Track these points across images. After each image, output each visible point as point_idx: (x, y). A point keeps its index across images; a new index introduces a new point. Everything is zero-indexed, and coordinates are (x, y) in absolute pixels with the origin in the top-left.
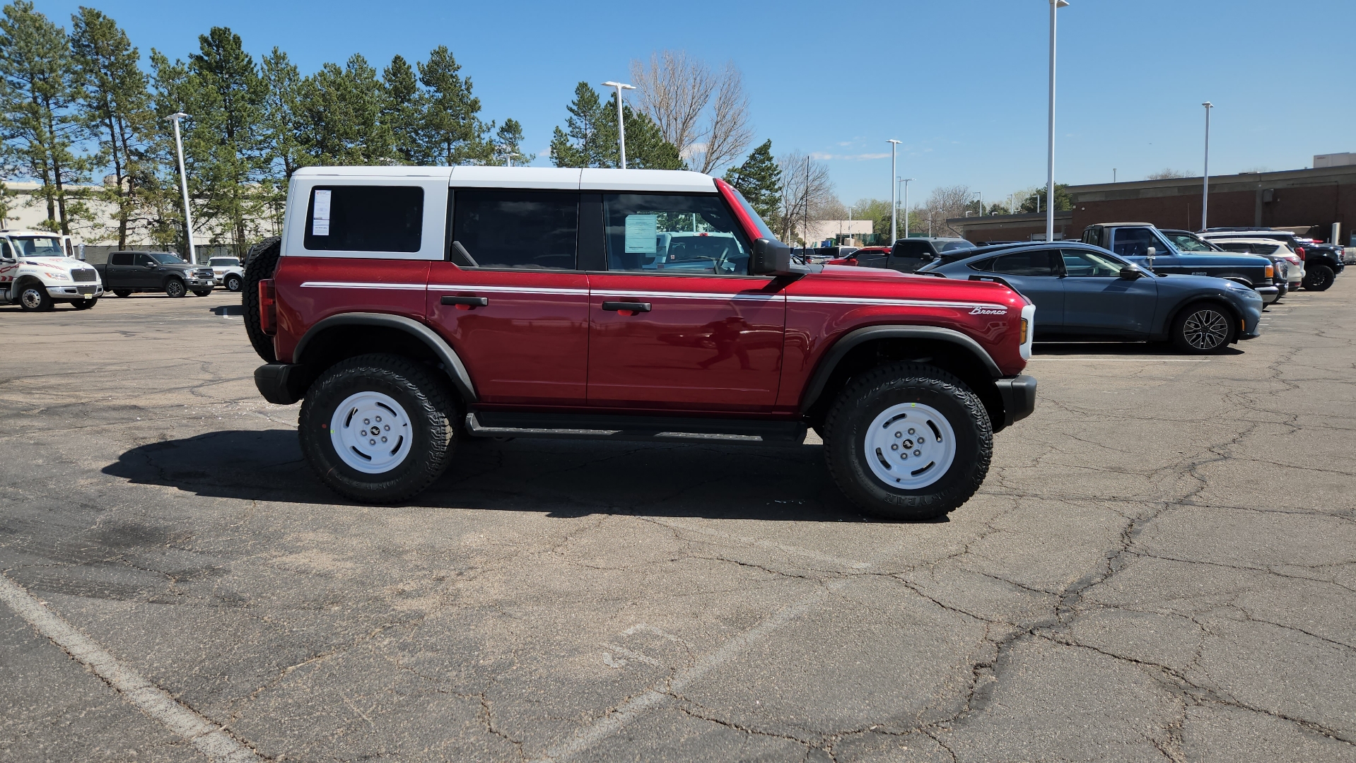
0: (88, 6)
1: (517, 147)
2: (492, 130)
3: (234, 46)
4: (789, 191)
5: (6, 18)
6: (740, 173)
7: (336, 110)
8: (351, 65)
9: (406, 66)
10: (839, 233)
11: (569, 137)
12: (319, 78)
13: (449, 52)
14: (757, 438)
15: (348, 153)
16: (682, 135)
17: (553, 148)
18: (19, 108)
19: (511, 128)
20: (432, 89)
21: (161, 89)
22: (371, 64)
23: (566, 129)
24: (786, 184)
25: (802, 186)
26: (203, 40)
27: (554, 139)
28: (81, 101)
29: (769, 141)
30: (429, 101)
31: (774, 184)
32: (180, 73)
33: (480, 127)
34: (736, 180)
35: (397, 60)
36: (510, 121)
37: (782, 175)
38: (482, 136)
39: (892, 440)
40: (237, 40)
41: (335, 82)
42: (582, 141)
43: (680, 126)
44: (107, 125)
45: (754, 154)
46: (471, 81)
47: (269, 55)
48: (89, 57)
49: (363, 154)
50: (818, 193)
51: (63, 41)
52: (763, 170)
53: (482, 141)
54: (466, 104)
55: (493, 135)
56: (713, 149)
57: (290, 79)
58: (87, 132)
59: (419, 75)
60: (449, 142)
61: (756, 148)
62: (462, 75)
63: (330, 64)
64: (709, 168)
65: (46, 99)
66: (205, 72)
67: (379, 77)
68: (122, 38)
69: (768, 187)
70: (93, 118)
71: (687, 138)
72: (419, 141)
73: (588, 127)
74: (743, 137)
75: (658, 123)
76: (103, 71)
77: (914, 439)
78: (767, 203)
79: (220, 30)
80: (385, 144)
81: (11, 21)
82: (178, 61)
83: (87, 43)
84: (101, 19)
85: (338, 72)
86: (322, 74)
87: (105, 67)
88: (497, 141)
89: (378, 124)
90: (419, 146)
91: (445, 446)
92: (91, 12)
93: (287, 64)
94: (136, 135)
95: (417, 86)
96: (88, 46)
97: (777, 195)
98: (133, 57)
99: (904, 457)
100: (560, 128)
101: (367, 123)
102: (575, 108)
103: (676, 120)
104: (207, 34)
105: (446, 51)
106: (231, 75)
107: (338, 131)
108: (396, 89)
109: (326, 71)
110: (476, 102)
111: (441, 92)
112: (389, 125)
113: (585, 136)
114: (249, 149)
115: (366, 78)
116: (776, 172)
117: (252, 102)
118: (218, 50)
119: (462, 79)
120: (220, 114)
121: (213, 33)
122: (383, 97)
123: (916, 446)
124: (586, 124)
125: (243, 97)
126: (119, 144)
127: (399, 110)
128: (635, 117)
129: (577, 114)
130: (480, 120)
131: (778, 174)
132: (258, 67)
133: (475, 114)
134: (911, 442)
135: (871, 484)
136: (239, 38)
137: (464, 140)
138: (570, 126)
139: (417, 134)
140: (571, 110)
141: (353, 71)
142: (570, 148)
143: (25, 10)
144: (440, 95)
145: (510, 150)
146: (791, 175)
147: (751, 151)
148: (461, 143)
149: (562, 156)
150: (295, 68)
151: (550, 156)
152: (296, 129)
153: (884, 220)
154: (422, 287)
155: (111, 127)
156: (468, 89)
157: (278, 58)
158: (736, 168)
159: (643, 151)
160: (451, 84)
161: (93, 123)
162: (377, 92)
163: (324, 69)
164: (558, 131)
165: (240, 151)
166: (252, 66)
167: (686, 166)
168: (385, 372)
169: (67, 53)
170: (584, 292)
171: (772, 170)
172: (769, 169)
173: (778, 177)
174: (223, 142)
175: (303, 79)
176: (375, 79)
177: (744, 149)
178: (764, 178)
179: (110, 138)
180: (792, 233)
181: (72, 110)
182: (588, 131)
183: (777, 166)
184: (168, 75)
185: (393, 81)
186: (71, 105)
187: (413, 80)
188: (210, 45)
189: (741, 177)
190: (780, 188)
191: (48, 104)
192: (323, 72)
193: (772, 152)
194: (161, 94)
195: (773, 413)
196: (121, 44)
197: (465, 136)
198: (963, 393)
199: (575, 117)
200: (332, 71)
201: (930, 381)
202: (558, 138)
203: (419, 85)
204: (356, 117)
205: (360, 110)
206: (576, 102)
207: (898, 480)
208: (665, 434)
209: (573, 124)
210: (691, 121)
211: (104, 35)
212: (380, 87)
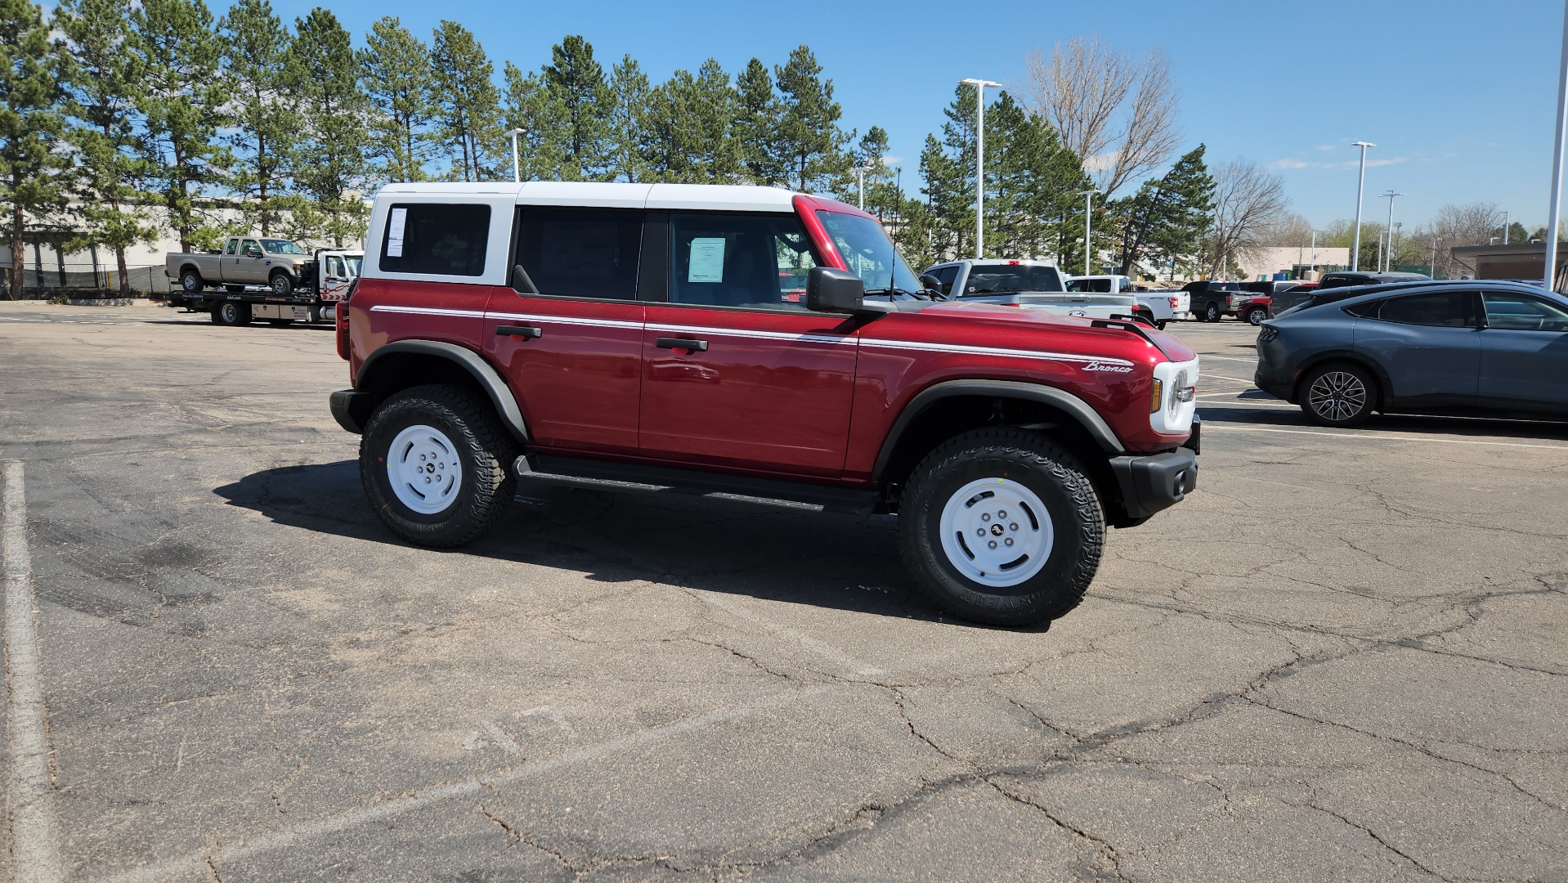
0: (449, 19)
1: (880, 160)
2: (852, 140)
3: (585, 55)
4: (1227, 209)
5: (375, 35)
6: (1160, 187)
7: (683, 121)
8: (704, 71)
9: (762, 70)
10: (1297, 263)
11: (944, 146)
12: (669, 87)
13: (810, 53)
14: (819, 508)
15: (693, 169)
16: (1087, 140)
17: (923, 160)
18: (382, 126)
19: (875, 137)
20: (789, 95)
21: (512, 104)
22: (725, 70)
23: (941, 137)
24: (1223, 200)
25: (1245, 203)
26: (557, 50)
27: (925, 149)
28: (437, 118)
29: (1202, 145)
30: (784, 108)
31: (1206, 200)
32: (532, 87)
33: (840, 137)
34: (1154, 196)
35: (754, 63)
36: (874, 128)
37: (1217, 189)
38: (841, 146)
39: (979, 523)
40: (589, 50)
41: (684, 92)
42: (960, 151)
43: (1085, 129)
44: (460, 143)
45: (1181, 163)
46: (832, 84)
47: (620, 63)
48: (448, 73)
49: (708, 170)
50: (1266, 212)
51: (424, 57)
52: (1191, 183)
53: (840, 153)
54: (825, 111)
55: (855, 145)
56: (1126, 156)
57: (639, 89)
58: (441, 149)
59: (775, 80)
60: (803, 154)
61: (1184, 155)
62: (822, 78)
63: (681, 71)
64: (1120, 180)
65: (407, 116)
66: (555, 85)
67: (733, 85)
68: (478, 52)
69: (1197, 204)
70: (446, 136)
71: (1094, 144)
72: (770, 155)
73: (967, 133)
74: (1168, 141)
75: (1057, 125)
76: (460, 86)
77: (1005, 524)
78: (1194, 225)
79: (573, 38)
80: (732, 159)
81: (379, 38)
82: (531, 73)
83: (446, 58)
84: (460, 33)
85: (689, 80)
86: (672, 83)
87: (461, 82)
88: (858, 152)
89: (729, 136)
90: (770, 159)
91: (493, 490)
92: (451, 26)
93: (637, 73)
94: (486, 152)
95: (772, 93)
96: (448, 61)
97: (1209, 214)
98: (487, 71)
99: (993, 545)
100: (933, 136)
101: (715, 135)
102: (953, 111)
103: (1081, 122)
104: (561, 44)
105: (807, 51)
106: (581, 87)
107: (684, 145)
108: (749, 96)
109: (676, 79)
110: (835, 108)
111: (798, 98)
112: (738, 137)
113: (963, 144)
114: (594, 166)
115: (718, 86)
116: (1209, 185)
117: (600, 115)
118: (570, 60)
119: (822, 82)
120: (567, 129)
121: (566, 43)
122: (735, 106)
123: (1007, 533)
124: (965, 130)
125: (590, 110)
126: (471, 162)
127: (750, 120)
128: (1027, 119)
129: (956, 119)
130: (840, 129)
131: (1212, 187)
132: (608, 77)
133: (834, 122)
134: (1001, 528)
135: (945, 576)
136: (590, 47)
137: (819, 152)
138: (946, 133)
139: (770, 146)
140: (949, 114)
141: (706, 78)
142: (944, 159)
143: (392, 27)
144: (796, 102)
145: (873, 163)
146: (1230, 188)
147: (1178, 159)
148: (816, 156)
149: (934, 168)
150: (645, 76)
151: (920, 169)
152: (643, 143)
153: (1364, 247)
154: (479, 314)
155: (464, 144)
156: (828, 94)
157: (629, 66)
158: (1155, 180)
159: (1034, 161)
160: (810, 89)
161: (447, 141)
162: (729, 101)
163: (675, 77)
164: (930, 140)
165: (586, 168)
166: (602, 76)
167: (1088, 179)
168: (435, 405)
169: (427, 69)
170: (639, 325)
171: (1206, 183)
172: (1199, 181)
173: (1213, 190)
174: (568, 159)
175: (653, 89)
176: (727, 86)
177: (1168, 156)
178: (1192, 192)
179: (462, 156)
180: (1229, 263)
181: (429, 127)
182: (968, 138)
183: (1211, 177)
184: (520, 89)
185: (746, 88)
186: (428, 122)
187: (768, 86)
188: (562, 55)
189: (1162, 191)
190: (1214, 206)
191: (408, 122)
192: (673, 80)
193: (1205, 160)
194: (513, 109)
195: (843, 479)
196: (477, 58)
197: (820, 148)
198: (1063, 470)
199: (953, 122)
200: (683, 79)
201: (1020, 452)
202: (930, 147)
203: (776, 91)
204: (704, 129)
205: (709, 122)
206: (956, 104)
207: (983, 574)
208: (717, 495)
209: (950, 131)
210: (1101, 123)
211: (461, 49)
212: (734, 95)
